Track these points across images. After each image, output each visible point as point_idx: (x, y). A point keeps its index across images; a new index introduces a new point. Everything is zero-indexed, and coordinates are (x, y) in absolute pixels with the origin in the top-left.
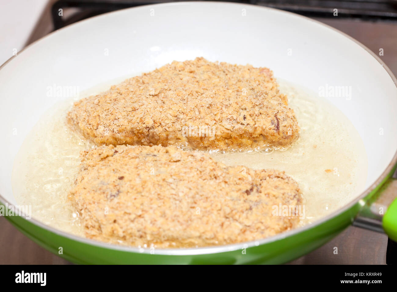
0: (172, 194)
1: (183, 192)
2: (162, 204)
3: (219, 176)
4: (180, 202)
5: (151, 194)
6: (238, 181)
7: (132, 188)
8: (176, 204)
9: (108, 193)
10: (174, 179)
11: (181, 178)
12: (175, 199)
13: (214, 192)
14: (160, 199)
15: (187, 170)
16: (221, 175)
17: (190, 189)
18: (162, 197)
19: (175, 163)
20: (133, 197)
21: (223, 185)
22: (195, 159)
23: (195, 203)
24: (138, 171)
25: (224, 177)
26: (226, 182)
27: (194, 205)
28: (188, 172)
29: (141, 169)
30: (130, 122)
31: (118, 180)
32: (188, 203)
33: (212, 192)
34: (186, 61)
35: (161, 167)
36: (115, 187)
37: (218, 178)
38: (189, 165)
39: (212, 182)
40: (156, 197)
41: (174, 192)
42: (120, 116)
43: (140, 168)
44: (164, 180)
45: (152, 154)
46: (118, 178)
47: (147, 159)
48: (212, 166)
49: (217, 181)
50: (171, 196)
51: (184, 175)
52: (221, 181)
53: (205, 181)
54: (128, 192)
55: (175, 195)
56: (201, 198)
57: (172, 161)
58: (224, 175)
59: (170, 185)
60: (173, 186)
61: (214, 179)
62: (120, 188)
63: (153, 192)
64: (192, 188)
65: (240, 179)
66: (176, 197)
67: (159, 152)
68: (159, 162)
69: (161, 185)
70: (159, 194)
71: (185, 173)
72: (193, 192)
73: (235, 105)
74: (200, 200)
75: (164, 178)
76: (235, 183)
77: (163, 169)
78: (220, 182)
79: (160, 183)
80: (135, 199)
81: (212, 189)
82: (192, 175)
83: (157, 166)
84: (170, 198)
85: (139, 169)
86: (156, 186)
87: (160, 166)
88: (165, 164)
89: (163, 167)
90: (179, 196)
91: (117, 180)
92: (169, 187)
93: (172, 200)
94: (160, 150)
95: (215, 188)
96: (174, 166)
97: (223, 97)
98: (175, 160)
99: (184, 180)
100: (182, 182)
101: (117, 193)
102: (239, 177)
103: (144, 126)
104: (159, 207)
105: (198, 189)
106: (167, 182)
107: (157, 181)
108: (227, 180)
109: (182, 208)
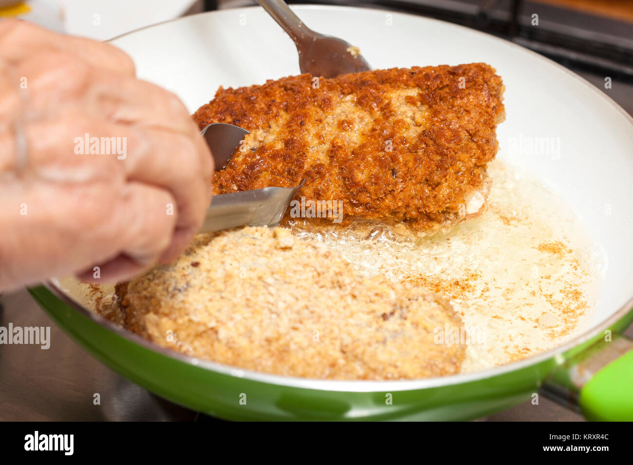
0: (268, 302)
1: (285, 302)
2: (250, 315)
3: (345, 285)
4: (278, 315)
5: (235, 296)
6: (373, 298)
7: (209, 283)
8: (270, 318)
9: (170, 284)
10: (276, 280)
11: (288, 280)
12: (271, 312)
13: (333, 310)
14: (248, 306)
15: (300, 268)
16: (349, 284)
17: (297, 299)
18: (251, 304)
19: (282, 253)
20: (208, 297)
21: (349, 299)
22: (315, 252)
23: (301, 322)
24: (223, 257)
25: (353, 288)
26: (354, 297)
27: (298, 325)
28: (300, 271)
29: (229, 255)
31: (191, 267)
32: (290, 320)
33: (329, 308)
35: (259, 256)
36: (183, 278)
37: (344, 288)
38: (305, 260)
39: (334, 293)
40: (244, 303)
41: (271, 300)
43: (226, 253)
44: (260, 278)
45: (251, 236)
46: (190, 263)
47: (240, 241)
48: (340, 268)
49: (342, 293)
50: (266, 305)
51: (292, 275)
52: (347, 292)
53: (323, 289)
54: (202, 288)
55: (273, 304)
56: (310, 316)
57: (278, 247)
58: (353, 285)
59: (267, 288)
60: (272, 290)
61: (338, 289)
62: (190, 280)
63: (239, 295)
64: (300, 298)
65: (377, 294)
66: (274, 309)
68: (258, 248)
69: (255, 287)
70: (248, 300)
71: (295, 272)
72: (301, 304)
74: (309, 319)
75: (260, 274)
76: (368, 300)
77: (262, 260)
78: (346, 296)
79: (254, 282)
80: (211, 300)
81: (330, 303)
82: (304, 276)
83: (255, 254)
84: (264, 308)
85: (225, 254)
86: (247, 285)
87: (259, 253)
88: (267, 252)
89: (263, 256)
90: (277, 307)
91: (188, 267)
92: (264, 291)
93: (266, 311)
95: (335, 303)
96: (280, 256)
98: (283, 247)
99: (290, 283)
100: (286, 286)
101: (185, 286)
102: (376, 291)
104: (245, 318)
105: (309, 301)
106: (264, 282)
107: (250, 279)
108: (356, 293)
109: (278, 326)
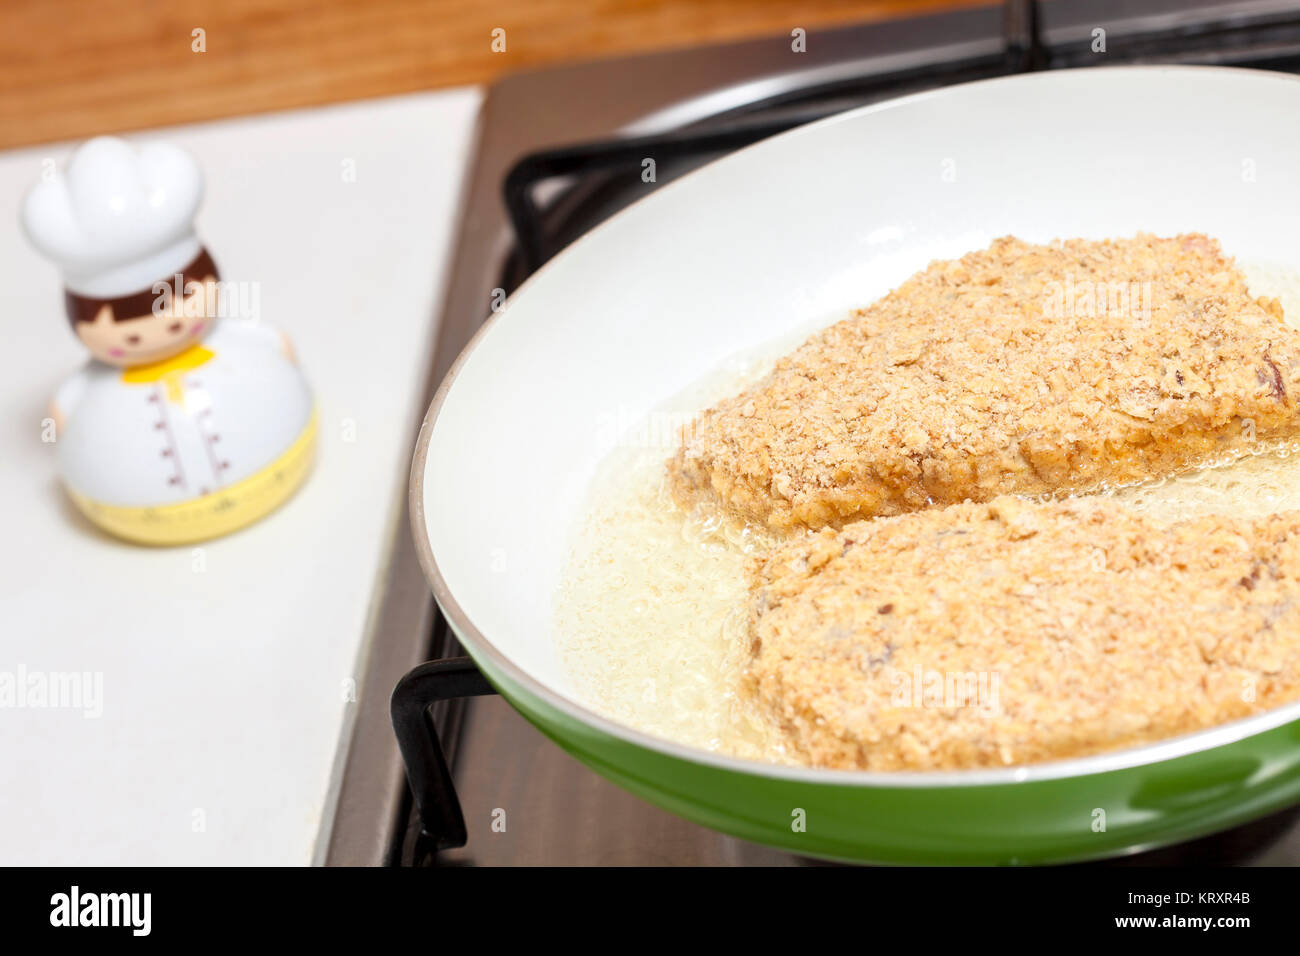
0: (1044, 626)
1: (1071, 614)
2: (1022, 657)
3: (1157, 555)
4: (1071, 641)
5: (982, 636)
6: (1214, 559)
7: (928, 630)
8: (1060, 650)
9: (859, 657)
10: (1038, 585)
11: (1056, 578)
12: (1055, 638)
13: (1158, 600)
14: (1012, 644)
15: (1068, 553)
16: (1163, 551)
17: (1089, 603)
18: (1017, 639)
19: (1027, 542)
20: (936, 654)
21: (1176, 574)
22: (1076, 521)
23: (1114, 638)
24: (928, 582)
25: (1173, 554)
26: (1182, 567)
27: (1111, 644)
28: (1071, 558)
29: (937, 576)
30: (860, 448)
31: (880, 617)
32: (1094, 640)
33: (1150, 600)
34: (968, 256)
35: (988, 560)
36: (877, 638)
37: (1157, 560)
38: (1071, 539)
39: (1143, 573)
40: (1002, 641)
41: (1047, 619)
42: (829, 438)
43: (931, 572)
44: (1008, 592)
45: (953, 529)
46: (876, 610)
47: (943, 546)
48: (1133, 530)
49: (1158, 568)
50: (1041, 632)
51: (1060, 568)
52: (1167, 565)
53: (1124, 574)
54: (917, 643)
55: (1053, 626)
56: (1124, 622)
57: (1017, 537)
58: (1171, 549)
59: (1029, 604)
60: (1039, 603)
61: (1149, 565)
62: (890, 638)
63: (987, 631)
64: (1094, 600)
65: (1216, 552)
66: (1058, 633)
67: (968, 520)
68: (980, 549)
69: (1006, 608)
70: (1006, 633)
71: (1063, 562)
72: (1099, 609)
73: (1143, 350)
74: (1124, 628)
75: (1007, 585)
76: (1207, 565)
77: (996, 565)
78: (1166, 571)
79: (1001, 603)
80: (943, 658)
81: (1147, 591)
82: (1082, 564)
83: (979, 559)
84: (1040, 638)
85: (929, 576)
86: (992, 611)
87: (986, 556)
88: (999, 549)
89: (996, 557)
90: (1062, 626)
91: (875, 618)
92: (1028, 609)
93: (1046, 642)
94: (971, 514)
95: (1156, 588)
96: (1025, 548)
97: (1103, 334)
98: (1025, 533)
99: (1064, 583)
100: (1060, 589)
101: (886, 651)
102: (1213, 547)
103: (905, 451)
104: (1016, 666)
105: (1111, 599)
106: (1018, 596)
107: (992, 598)
108: (1184, 561)
109: (1080, 657)
